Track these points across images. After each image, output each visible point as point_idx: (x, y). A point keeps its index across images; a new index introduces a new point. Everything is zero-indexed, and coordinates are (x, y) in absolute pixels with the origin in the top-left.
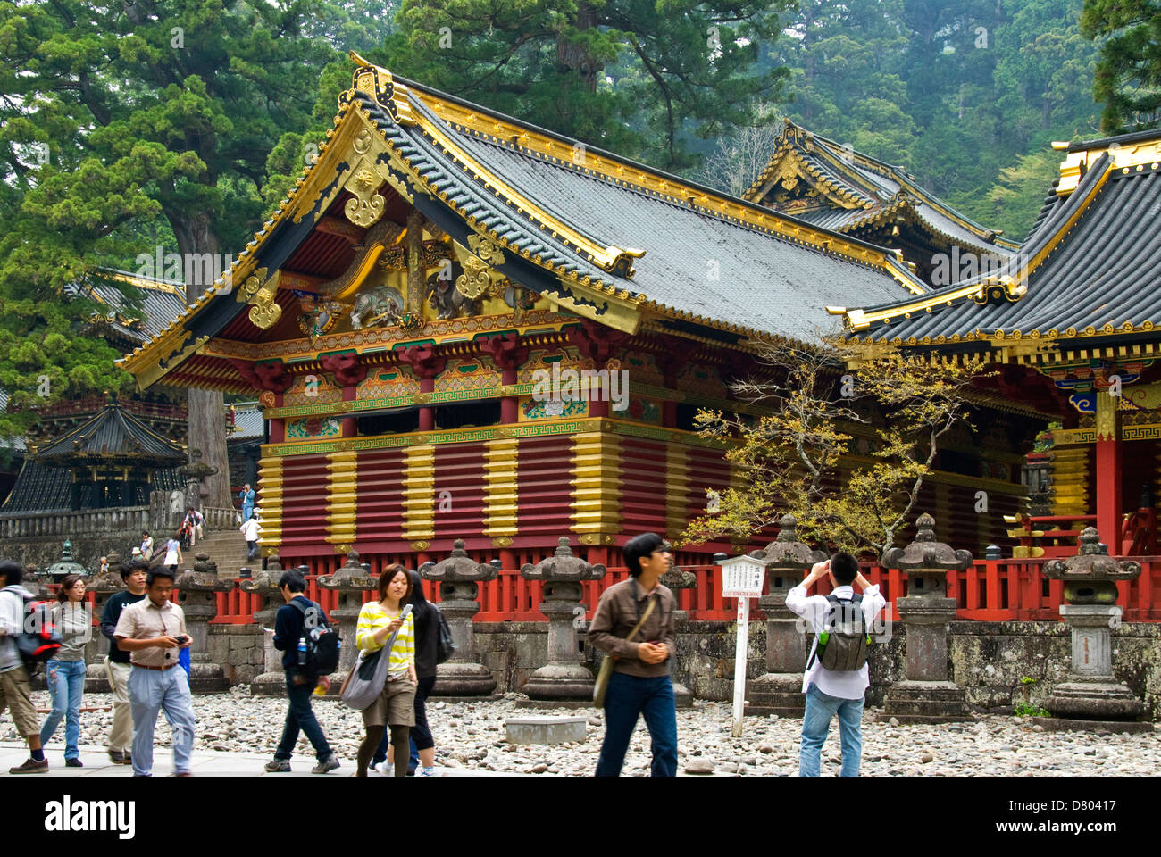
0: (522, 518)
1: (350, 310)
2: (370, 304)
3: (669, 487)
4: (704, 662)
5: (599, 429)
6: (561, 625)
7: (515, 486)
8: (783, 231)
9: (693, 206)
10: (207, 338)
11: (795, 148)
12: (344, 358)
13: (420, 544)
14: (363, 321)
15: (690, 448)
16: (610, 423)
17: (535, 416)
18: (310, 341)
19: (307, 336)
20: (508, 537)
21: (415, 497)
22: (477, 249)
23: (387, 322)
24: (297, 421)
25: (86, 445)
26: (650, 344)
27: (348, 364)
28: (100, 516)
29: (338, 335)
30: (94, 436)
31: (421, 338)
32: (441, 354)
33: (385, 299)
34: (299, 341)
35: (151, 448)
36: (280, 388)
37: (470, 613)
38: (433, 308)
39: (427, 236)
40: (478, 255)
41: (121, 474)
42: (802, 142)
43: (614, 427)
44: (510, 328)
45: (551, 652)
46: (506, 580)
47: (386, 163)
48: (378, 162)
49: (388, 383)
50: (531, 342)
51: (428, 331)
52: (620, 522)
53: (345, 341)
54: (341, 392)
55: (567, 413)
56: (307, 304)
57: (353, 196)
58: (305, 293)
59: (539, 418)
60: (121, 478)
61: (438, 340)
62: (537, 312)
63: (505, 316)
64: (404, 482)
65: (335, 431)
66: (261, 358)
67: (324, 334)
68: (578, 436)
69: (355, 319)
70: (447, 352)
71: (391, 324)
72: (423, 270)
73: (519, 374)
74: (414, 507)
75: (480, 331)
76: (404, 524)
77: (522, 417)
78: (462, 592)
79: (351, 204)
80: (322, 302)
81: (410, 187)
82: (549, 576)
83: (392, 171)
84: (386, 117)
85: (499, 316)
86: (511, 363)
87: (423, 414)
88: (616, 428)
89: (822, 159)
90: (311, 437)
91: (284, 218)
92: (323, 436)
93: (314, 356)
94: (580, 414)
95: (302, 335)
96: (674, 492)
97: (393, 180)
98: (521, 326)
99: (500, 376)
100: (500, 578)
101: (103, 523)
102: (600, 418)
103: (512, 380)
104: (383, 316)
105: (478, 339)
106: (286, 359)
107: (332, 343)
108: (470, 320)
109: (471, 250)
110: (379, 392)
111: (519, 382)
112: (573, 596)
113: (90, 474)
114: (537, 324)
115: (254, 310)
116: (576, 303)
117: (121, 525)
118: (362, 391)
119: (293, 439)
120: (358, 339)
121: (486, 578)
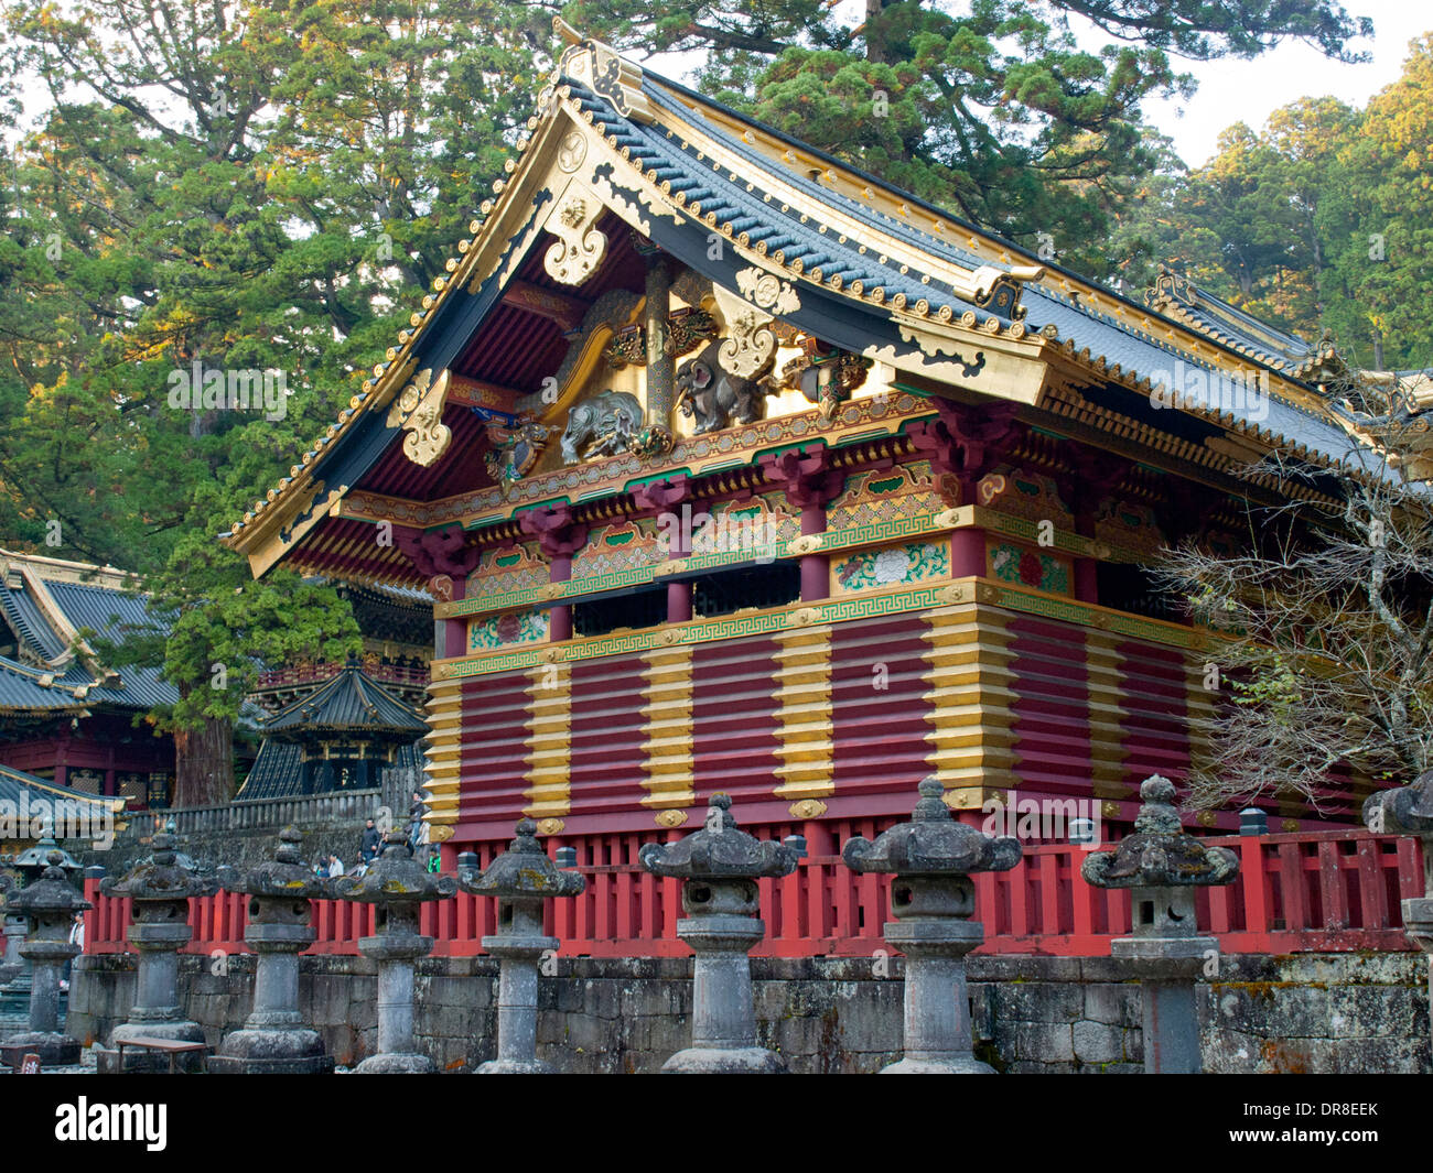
0: (842, 764)
1: (560, 434)
2: (590, 421)
3: (1093, 705)
4: (1232, 1048)
5: (973, 597)
6: (931, 971)
7: (828, 707)
8: (1200, 355)
9: (1077, 304)
10: (344, 489)
11: (1175, 300)
12: (552, 513)
13: (669, 815)
14: (581, 448)
15: (1124, 640)
16: (992, 587)
17: (859, 586)
18: (501, 490)
19: (497, 482)
20: (818, 799)
21: (663, 733)
22: (752, 293)
23: (615, 447)
24: (484, 618)
25: (316, 715)
26: (1048, 460)
27: (558, 521)
28: (327, 802)
29: (542, 477)
30: (327, 704)
31: (668, 467)
32: (701, 493)
33: (611, 411)
34: (485, 491)
35: (393, 719)
36: (460, 570)
37: (745, 943)
38: (688, 415)
39: (676, 303)
40: (753, 302)
41: (356, 750)
42: (1181, 292)
43: (997, 594)
44: (813, 435)
45: (911, 1033)
46: (815, 874)
47: (607, 179)
48: (595, 180)
49: (620, 548)
50: (848, 460)
51: (679, 454)
52: (1015, 767)
53: (553, 485)
54: (548, 568)
55: (913, 576)
56: (496, 430)
57: (555, 239)
58: (492, 411)
59: (866, 589)
60: (356, 756)
61: (696, 469)
62: (857, 404)
63: (803, 415)
64: (644, 710)
65: (541, 633)
66: (433, 524)
67: (524, 476)
68: (934, 613)
69: (567, 446)
70: (711, 490)
71: (622, 449)
72: (670, 358)
73: (830, 516)
74: (660, 752)
75: (763, 445)
76: (644, 782)
77: (838, 589)
78: (724, 899)
79: (554, 252)
80: (519, 426)
81: (644, 211)
82: (903, 864)
83: (616, 190)
84: (608, 110)
85: (795, 418)
86: (816, 497)
87: (675, 592)
88: (1001, 597)
89: (1210, 314)
90: (506, 646)
91: (454, 286)
92: (524, 642)
93: (507, 513)
94: (938, 575)
95: (491, 482)
96: (1102, 716)
97: (619, 206)
98: (831, 430)
99: (797, 521)
100: (803, 870)
101: (330, 811)
102: (974, 578)
103: (820, 527)
104: (609, 438)
105: (759, 461)
106: (468, 522)
107: (533, 490)
108: (745, 429)
109: (742, 296)
110: (606, 564)
111: (830, 528)
112: (956, 907)
113: (321, 751)
114: (857, 424)
115: (410, 438)
116: (928, 360)
117: (349, 813)
118: (579, 566)
119: (479, 649)
120: (573, 479)
121: (776, 872)
